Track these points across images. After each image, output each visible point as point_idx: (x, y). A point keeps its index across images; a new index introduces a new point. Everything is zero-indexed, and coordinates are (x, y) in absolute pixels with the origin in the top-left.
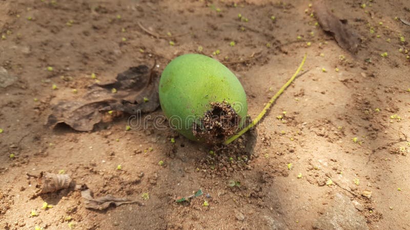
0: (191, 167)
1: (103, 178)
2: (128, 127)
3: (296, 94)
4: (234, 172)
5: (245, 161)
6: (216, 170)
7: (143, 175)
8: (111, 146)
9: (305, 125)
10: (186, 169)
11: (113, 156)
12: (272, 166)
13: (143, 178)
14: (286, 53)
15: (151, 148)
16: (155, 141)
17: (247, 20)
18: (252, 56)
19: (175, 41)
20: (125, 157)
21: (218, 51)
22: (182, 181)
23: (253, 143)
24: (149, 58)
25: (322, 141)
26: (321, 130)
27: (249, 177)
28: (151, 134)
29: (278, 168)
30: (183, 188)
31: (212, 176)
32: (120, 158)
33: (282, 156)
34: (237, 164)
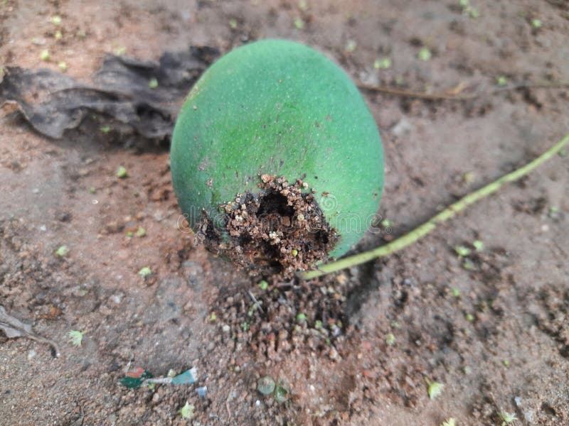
0: (200, 305)
1: (20, 264)
2: (121, 171)
3: (525, 207)
4: (292, 354)
5: (330, 335)
6: (250, 334)
8: (72, 201)
10: (189, 305)
11: (64, 224)
12: (391, 374)
16: (159, 219)
17: (476, 14)
18: (457, 91)
20: (86, 232)
21: (386, 63)
22: (164, 333)
23: (368, 295)
25: (542, 346)
26: (552, 317)
27: (322, 380)
28: (160, 200)
29: (402, 382)
30: (160, 350)
31: (235, 346)
32: (76, 232)
33: (427, 354)
34: (307, 337)
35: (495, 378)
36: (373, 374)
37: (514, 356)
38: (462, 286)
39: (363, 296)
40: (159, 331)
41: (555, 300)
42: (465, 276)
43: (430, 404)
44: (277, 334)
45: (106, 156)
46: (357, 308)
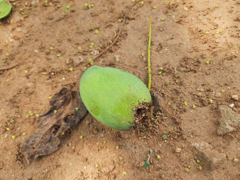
0: (135, 139)
1: (94, 178)
2: (81, 137)
3: (159, 49)
4: (160, 127)
5: (160, 116)
6: (150, 133)
7: (114, 162)
8: (81, 155)
9: (176, 69)
10: (133, 142)
11: (88, 161)
12: (177, 110)
13: (115, 164)
14: (134, 19)
15: (105, 142)
16: (104, 136)
17: (93, 5)
18: (116, 35)
19: (59, 52)
20: (94, 157)
21: (92, 44)
22: (137, 152)
23: (158, 101)
24: (54, 76)
25: (191, 75)
26: (186, 67)
27: (169, 124)
28: (98, 132)
29: (180, 109)
30: (140, 155)
31: (150, 138)
32: (92, 159)
33: (177, 99)
34: (158, 121)
35: (191, 90)
36: (175, 113)
37: (189, 82)
38: (167, 79)
39: (157, 102)
40: (135, 153)
41: (184, 64)
42: (166, 77)
43: (187, 107)
44: (154, 127)
45: (71, 139)
46: (159, 106)
